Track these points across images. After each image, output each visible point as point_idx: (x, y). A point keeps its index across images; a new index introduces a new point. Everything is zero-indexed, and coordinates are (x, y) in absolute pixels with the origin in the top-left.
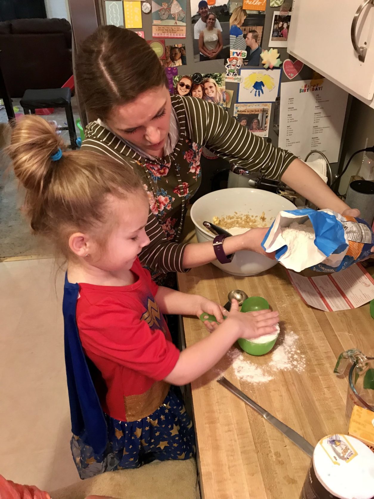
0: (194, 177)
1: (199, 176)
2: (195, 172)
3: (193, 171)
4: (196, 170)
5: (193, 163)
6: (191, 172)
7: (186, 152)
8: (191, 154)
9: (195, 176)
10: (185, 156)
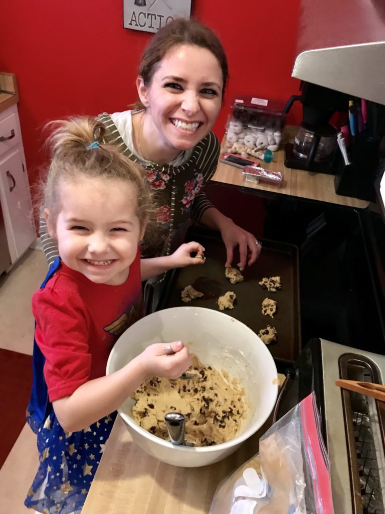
0: (182, 209)
1: (186, 211)
2: (185, 205)
3: (184, 202)
4: (187, 203)
5: (188, 195)
6: (182, 202)
7: (189, 182)
8: (192, 185)
9: (184, 208)
10: (186, 184)
